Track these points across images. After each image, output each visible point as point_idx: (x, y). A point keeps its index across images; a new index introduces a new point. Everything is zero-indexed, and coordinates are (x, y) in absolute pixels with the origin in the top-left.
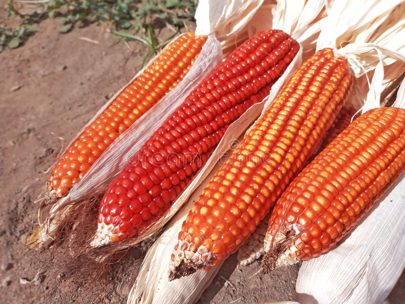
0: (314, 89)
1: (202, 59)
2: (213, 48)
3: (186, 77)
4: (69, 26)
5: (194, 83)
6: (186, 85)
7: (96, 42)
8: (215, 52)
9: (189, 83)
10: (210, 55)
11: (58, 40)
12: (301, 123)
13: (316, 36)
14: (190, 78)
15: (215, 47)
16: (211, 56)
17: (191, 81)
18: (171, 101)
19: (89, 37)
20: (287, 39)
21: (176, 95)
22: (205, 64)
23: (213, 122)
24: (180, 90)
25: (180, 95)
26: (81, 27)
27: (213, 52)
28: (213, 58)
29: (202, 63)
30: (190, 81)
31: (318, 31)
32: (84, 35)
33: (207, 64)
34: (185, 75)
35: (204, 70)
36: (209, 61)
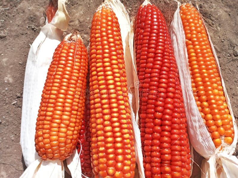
5: (187, 103)
16: (198, 133)
22: (195, 121)
24: (189, 89)
25: (186, 87)
27: (201, 137)
30: (190, 100)
33: (194, 124)
34: (196, 101)
35: (192, 118)
36: (196, 127)
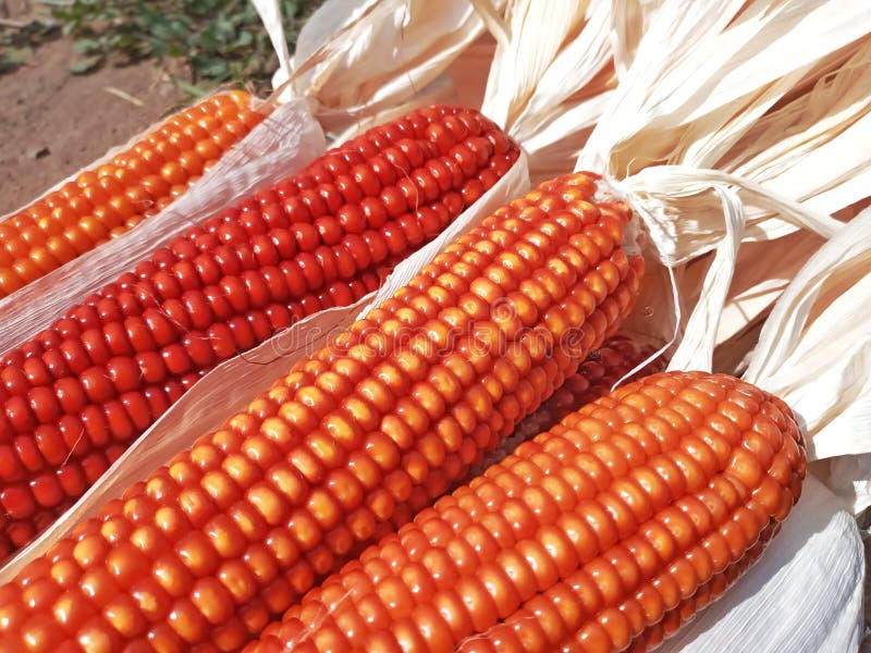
0: (482, 290)
1: (237, 165)
2: (284, 138)
3: (172, 207)
4: (92, 61)
6: (167, 231)
7: (137, 102)
8: (288, 149)
9: (178, 225)
10: (267, 157)
11: (59, 88)
12: (401, 393)
13: (581, 137)
14: (184, 213)
15: (290, 136)
16: (272, 158)
17: (189, 219)
18: (104, 269)
19: (126, 92)
20: (483, 134)
21: (127, 252)
22: (244, 179)
23: (175, 348)
26: (120, 66)
27: (281, 147)
28: (277, 164)
29: (233, 175)
30: (182, 219)
31: (588, 125)
32: (118, 85)
33: (254, 180)
34: (172, 200)
35: (241, 194)
36: (261, 171)
